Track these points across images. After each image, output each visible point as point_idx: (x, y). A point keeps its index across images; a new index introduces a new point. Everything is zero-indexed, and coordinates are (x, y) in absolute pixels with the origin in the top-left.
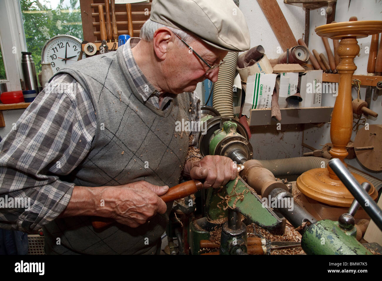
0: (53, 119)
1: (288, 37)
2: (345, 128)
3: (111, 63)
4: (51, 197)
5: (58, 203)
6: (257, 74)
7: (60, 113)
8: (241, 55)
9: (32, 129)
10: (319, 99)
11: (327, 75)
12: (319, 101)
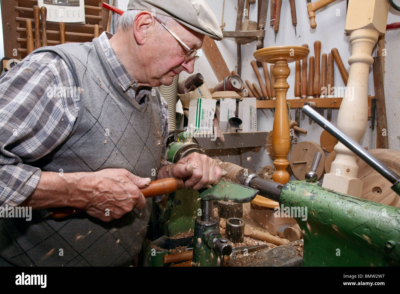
0: (32, 90)
1: (223, 68)
2: (285, 139)
3: (90, 51)
6: (198, 99)
8: (180, 82)
10: (255, 125)
11: (260, 102)
12: (255, 127)
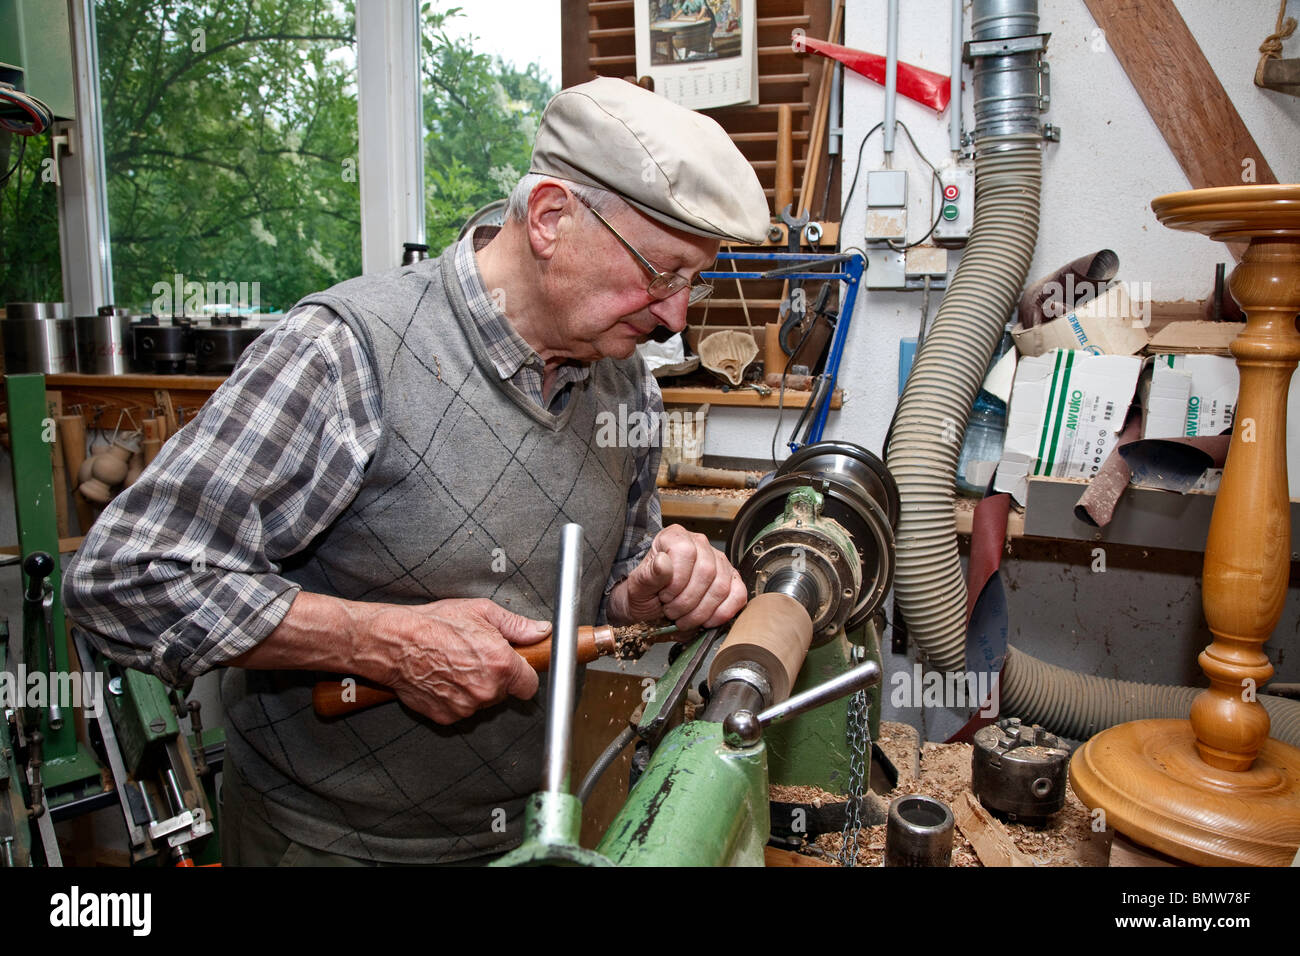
3: (426, 288)
4: (245, 596)
5: (256, 616)
7: (301, 392)
9: (230, 420)
